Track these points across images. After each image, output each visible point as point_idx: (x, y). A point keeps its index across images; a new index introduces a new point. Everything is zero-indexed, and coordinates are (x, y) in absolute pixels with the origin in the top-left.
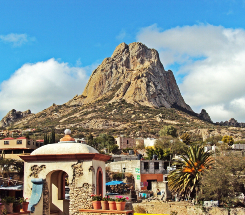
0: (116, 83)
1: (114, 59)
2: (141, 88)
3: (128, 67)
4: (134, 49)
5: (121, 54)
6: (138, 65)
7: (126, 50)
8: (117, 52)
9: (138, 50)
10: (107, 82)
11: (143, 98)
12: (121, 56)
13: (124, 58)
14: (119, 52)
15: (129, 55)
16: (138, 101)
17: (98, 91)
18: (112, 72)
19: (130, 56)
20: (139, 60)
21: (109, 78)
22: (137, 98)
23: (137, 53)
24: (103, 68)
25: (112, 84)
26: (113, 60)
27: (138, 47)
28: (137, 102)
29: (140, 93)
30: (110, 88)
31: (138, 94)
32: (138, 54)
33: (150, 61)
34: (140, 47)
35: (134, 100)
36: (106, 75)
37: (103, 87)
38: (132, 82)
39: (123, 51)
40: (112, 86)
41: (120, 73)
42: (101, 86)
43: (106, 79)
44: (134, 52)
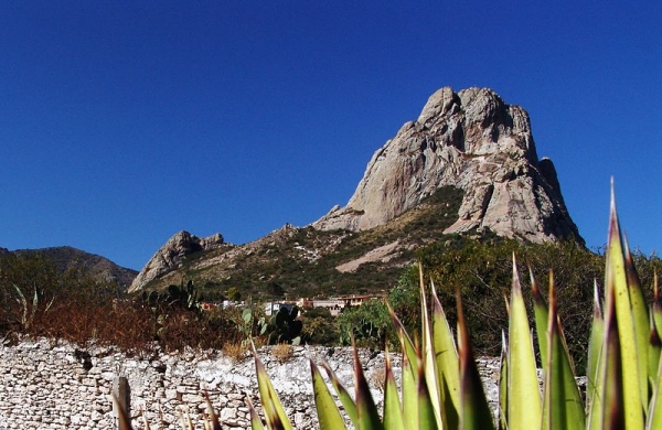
0: (437, 184)
1: (428, 125)
2: (523, 201)
3: (460, 146)
4: (475, 104)
5: (444, 115)
6: (485, 144)
7: (455, 105)
8: (433, 110)
9: (486, 108)
10: (414, 179)
11: (532, 225)
12: (444, 120)
13: (453, 125)
14: (438, 109)
15: (465, 118)
16: (524, 233)
17: (393, 201)
18: (424, 158)
19: (467, 122)
20: (488, 131)
21: (417, 171)
22: (520, 225)
23: (483, 114)
24: (404, 147)
25: (425, 185)
26: (425, 129)
27: (487, 99)
28: (520, 235)
29: (525, 214)
30: (421, 196)
31: (520, 215)
32: (485, 117)
33: (512, 135)
34: (490, 101)
35: (513, 230)
36: (411, 164)
37: (405, 192)
38: (497, 186)
39: (448, 108)
40: (427, 189)
41: (445, 160)
42: (400, 190)
43: (412, 173)
44: (477, 112)
